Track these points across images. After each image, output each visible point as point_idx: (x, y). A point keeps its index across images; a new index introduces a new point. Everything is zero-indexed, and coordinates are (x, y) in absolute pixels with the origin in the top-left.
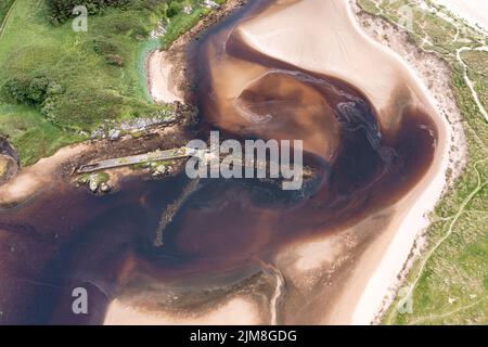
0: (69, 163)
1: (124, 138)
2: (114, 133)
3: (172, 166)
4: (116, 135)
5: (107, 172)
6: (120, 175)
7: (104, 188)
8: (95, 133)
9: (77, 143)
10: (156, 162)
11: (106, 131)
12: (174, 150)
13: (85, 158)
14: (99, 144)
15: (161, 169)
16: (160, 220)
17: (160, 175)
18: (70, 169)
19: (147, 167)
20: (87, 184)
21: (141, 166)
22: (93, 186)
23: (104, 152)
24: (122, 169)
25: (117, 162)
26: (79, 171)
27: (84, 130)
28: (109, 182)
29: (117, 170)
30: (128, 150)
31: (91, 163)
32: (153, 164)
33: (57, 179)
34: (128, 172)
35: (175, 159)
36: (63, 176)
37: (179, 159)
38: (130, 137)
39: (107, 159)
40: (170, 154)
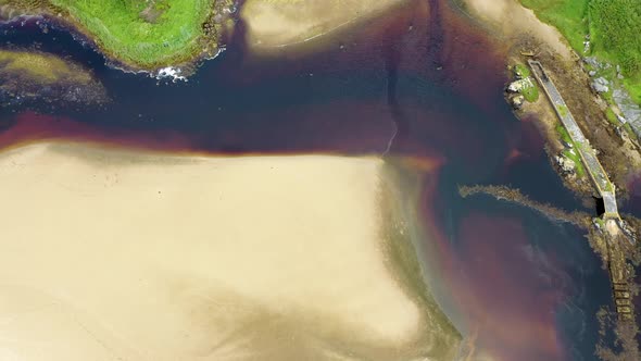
0: (537, 45)
1: (599, 101)
2: (602, 85)
3: (578, 178)
4: (599, 88)
5: (541, 96)
6: (542, 113)
7: (517, 101)
8: (593, 60)
9: (570, 43)
10: (577, 155)
11: (602, 72)
12: (604, 174)
13: (552, 62)
14: (578, 75)
15: (569, 164)
17: (560, 167)
18: (528, 49)
19: (565, 144)
20: (516, 78)
21: (564, 138)
22: (514, 87)
23: (567, 81)
24: (551, 114)
25: (559, 104)
26: (530, 61)
27: (592, 46)
28: (526, 103)
29: (548, 108)
30: (582, 112)
31: (547, 72)
32: (571, 151)
33: (512, 39)
34: (549, 122)
35: (591, 179)
36: (517, 46)
37: (594, 186)
38: (604, 107)
39: (560, 89)
40: (597, 170)
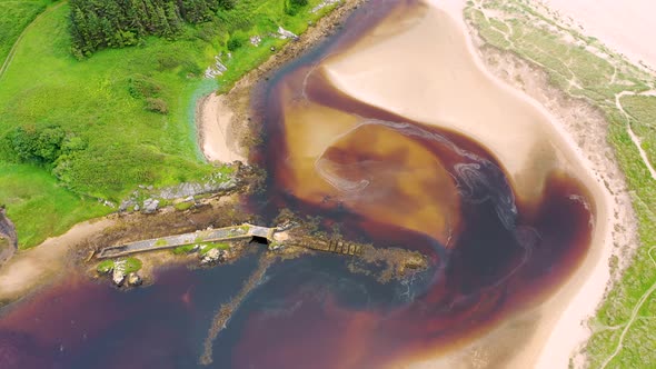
0: (86, 245)
1: (165, 211)
2: (151, 204)
3: (229, 249)
4: (153, 207)
5: (138, 257)
6: (156, 262)
7: (133, 280)
8: (124, 203)
9: (99, 217)
10: (208, 244)
11: (139, 200)
12: (232, 228)
13: (108, 238)
14: (129, 219)
15: (213, 253)
16: (210, 327)
17: (213, 262)
18: (86, 254)
19: (195, 250)
20: (110, 274)
21: (187, 250)
22: (118, 278)
23: (135, 229)
24: (160, 253)
25: (153, 244)
26: (99, 256)
27: (111, 199)
28: (140, 273)
29: (153, 255)
30: (169, 227)
31: (117, 245)
32: (202, 247)
33: (67, 266)
34: (167, 258)
35: (232, 240)
36: (77, 263)
37: (240, 239)
38: (172, 209)
39: (140, 239)
40: (227, 232)
